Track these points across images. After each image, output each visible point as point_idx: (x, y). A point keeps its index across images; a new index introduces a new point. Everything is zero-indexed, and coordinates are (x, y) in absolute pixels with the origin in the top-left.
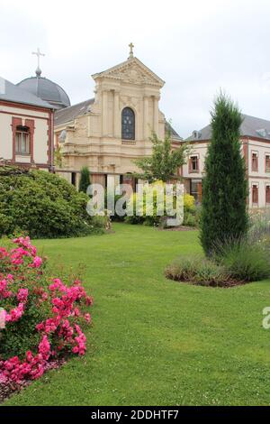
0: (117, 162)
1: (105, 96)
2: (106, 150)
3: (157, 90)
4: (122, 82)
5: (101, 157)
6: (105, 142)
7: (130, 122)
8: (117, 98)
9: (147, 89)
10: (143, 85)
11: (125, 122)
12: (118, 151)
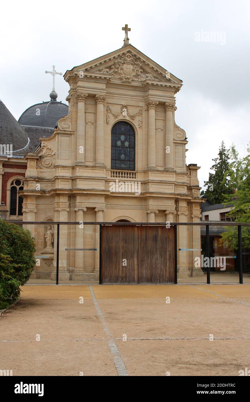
0: (98, 203)
1: (81, 105)
2: (81, 185)
3: (168, 94)
4: (108, 82)
5: (72, 196)
6: (79, 172)
7: (127, 144)
8: (101, 107)
9: (151, 92)
10: (145, 87)
11: (119, 143)
12: (100, 186)
